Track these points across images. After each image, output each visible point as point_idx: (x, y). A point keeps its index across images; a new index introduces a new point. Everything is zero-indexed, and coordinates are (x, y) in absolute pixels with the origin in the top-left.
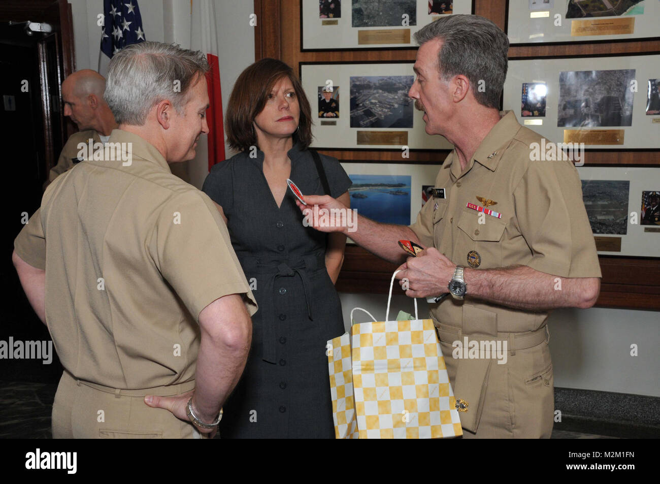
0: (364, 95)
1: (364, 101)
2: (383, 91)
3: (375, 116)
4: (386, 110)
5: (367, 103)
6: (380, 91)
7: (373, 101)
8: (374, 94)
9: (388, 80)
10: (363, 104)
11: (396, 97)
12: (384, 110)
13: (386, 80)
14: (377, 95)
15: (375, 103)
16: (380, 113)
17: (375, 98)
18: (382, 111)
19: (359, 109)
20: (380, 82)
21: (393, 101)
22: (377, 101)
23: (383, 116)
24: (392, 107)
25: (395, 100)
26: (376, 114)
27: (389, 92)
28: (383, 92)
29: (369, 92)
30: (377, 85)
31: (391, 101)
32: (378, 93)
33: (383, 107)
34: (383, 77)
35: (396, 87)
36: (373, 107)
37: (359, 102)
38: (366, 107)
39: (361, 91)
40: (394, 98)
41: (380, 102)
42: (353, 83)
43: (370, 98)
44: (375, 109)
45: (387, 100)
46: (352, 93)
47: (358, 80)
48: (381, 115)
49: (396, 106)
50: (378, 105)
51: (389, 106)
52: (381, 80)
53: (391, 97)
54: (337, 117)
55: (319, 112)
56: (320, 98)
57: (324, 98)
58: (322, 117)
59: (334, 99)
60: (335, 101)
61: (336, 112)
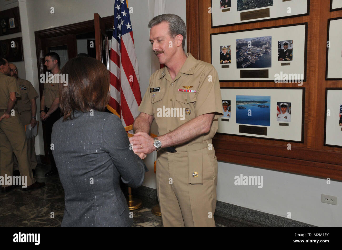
0: (244, 50)
1: (243, 53)
4: (256, 58)
5: (246, 54)
7: (249, 53)
8: (249, 48)
10: (243, 55)
11: (262, 49)
12: (255, 57)
13: (256, 40)
14: (251, 49)
15: (250, 53)
16: (252, 59)
17: (250, 51)
18: (254, 58)
19: (241, 58)
20: (253, 41)
21: (260, 52)
22: (251, 53)
24: (259, 55)
26: (250, 60)
27: (258, 47)
28: (254, 47)
30: (251, 43)
31: (258, 52)
33: (254, 56)
34: (254, 38)
35: (261, 43)
36: (249, 56)
37: (241, 54)
38: (245, 56)
39: (242, 47)
40: (260, 50)
41: (252, 53)
42: (238, 43)
43: (247, 51)
44: (250, 57)
45: (256, 51)
46: (237, 49)
47: (241, 41)
48: (253, 60)
49: (262, 55)
50: (251, 54)
51: (257, 55)
52: (253, 40)
53: (259, 50)
54: (230, 63)
55: (221, 60)
56: (221, 53)
57: (223, 52)
58: (222, 63)
59: (228, 52)
60: (229, 54)
61: (229, 60)
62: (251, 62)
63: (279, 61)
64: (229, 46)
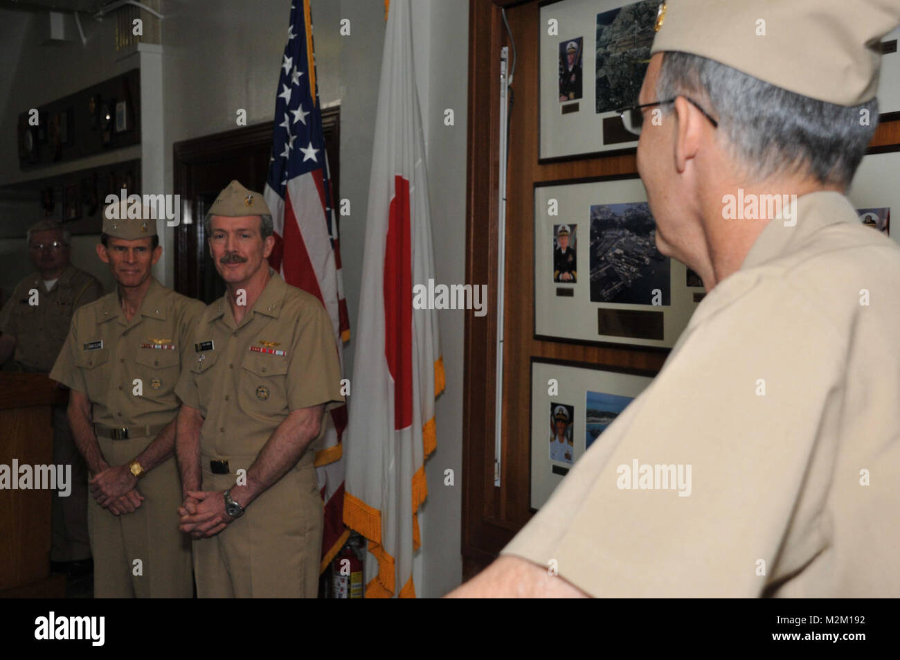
0: (607, 241)
1: (606, 252)
2: (631, 232)
3: (619, 280)
4: (635, 270)
5: (611, 254)
6: (627, 232)
7: (618, 251)
8: (619, 237)
9: (638, 210)
10: (606, 258)
11: (648, 243)
12: (632, 268)
13: (635, 211)
14: (623, 240)
15: (621, 254)
16: (626, 274)
17: (620, 246)
18: (628, 270)
19: (601, 266)
20: (628, 214)
21: (643, 252)
22: (622, 252)
23: (630, 281)
24: (642, 263)
25: (646, 249)
26: (622, 278)
27: (639, 234)
28: (631, 234)
29: (613, 234)
30: (624, 220)
31: (639, 251)
32: (624, 235)
33: (629, 264)
34: (631, 204)
35: (647, 223)
36: (618, 263)
37: (600, 253)
38: (608, 263)
39: (603, 232)
40: (644, 246)
41: (626, 253)
42: (594, 218)
43: (614, 246)
44: (619, 267)
45: (635, 249)
46: (593, 236)
47: (600, 212)
48: (627, 278)
49: (647, 260)
50: (624, 258)
51: (637, 261)
52: (630, 210)
53: (641, 244)
54: (574, 281)
55: (555, 271)
56: (555, 246)
57: (559, 246)
58: (557, 280)
59: (572, 247)
60: (572, 252)
61: (573, 272)
62: (622, 283)
63: (688, 285)
64: (573, 227)
